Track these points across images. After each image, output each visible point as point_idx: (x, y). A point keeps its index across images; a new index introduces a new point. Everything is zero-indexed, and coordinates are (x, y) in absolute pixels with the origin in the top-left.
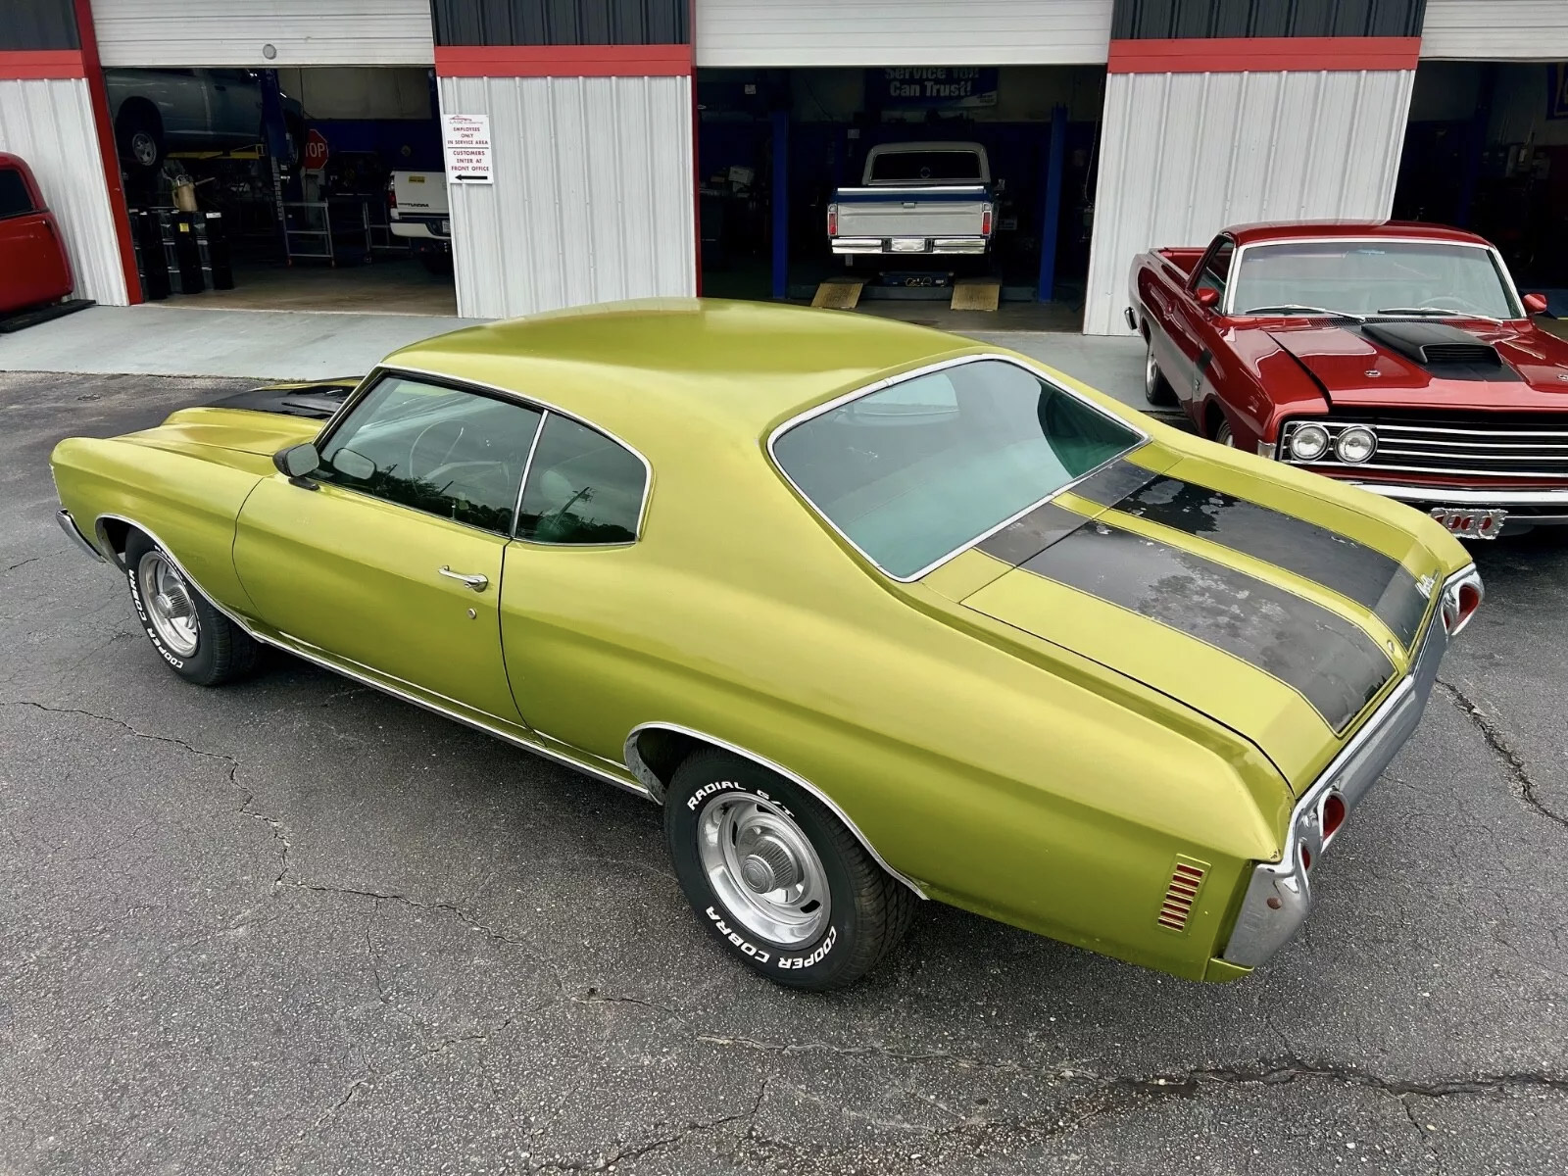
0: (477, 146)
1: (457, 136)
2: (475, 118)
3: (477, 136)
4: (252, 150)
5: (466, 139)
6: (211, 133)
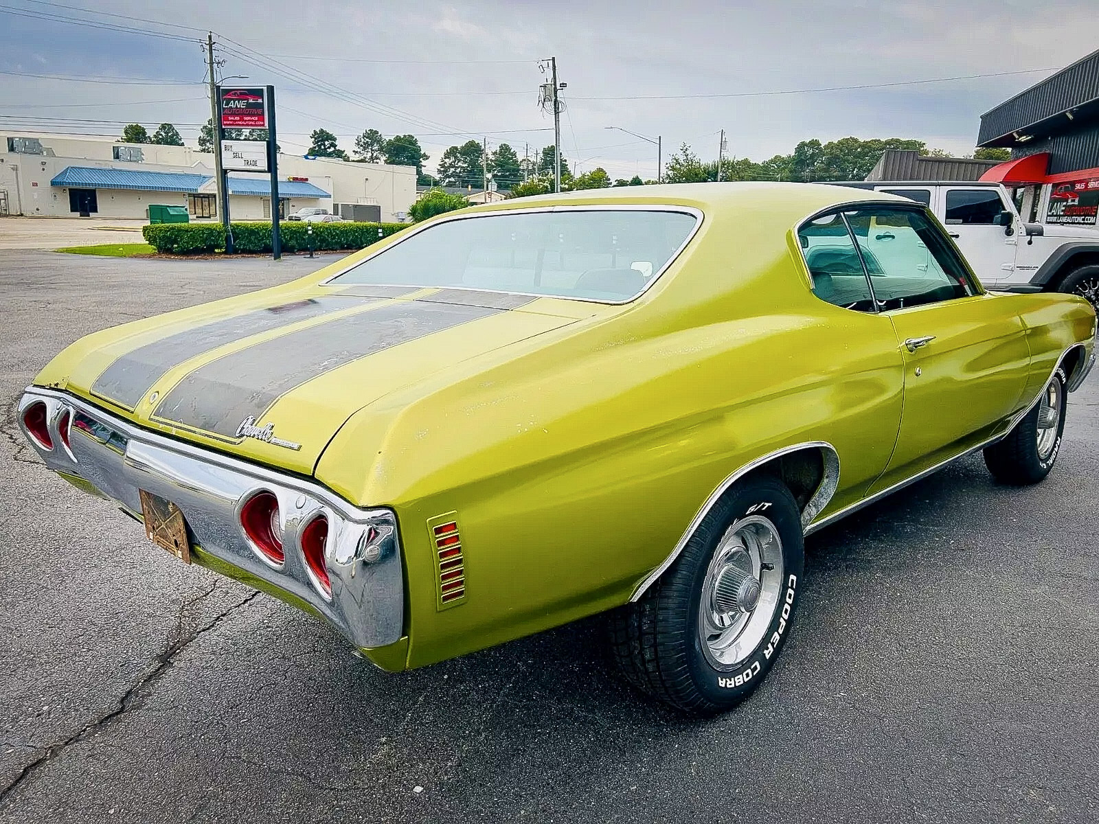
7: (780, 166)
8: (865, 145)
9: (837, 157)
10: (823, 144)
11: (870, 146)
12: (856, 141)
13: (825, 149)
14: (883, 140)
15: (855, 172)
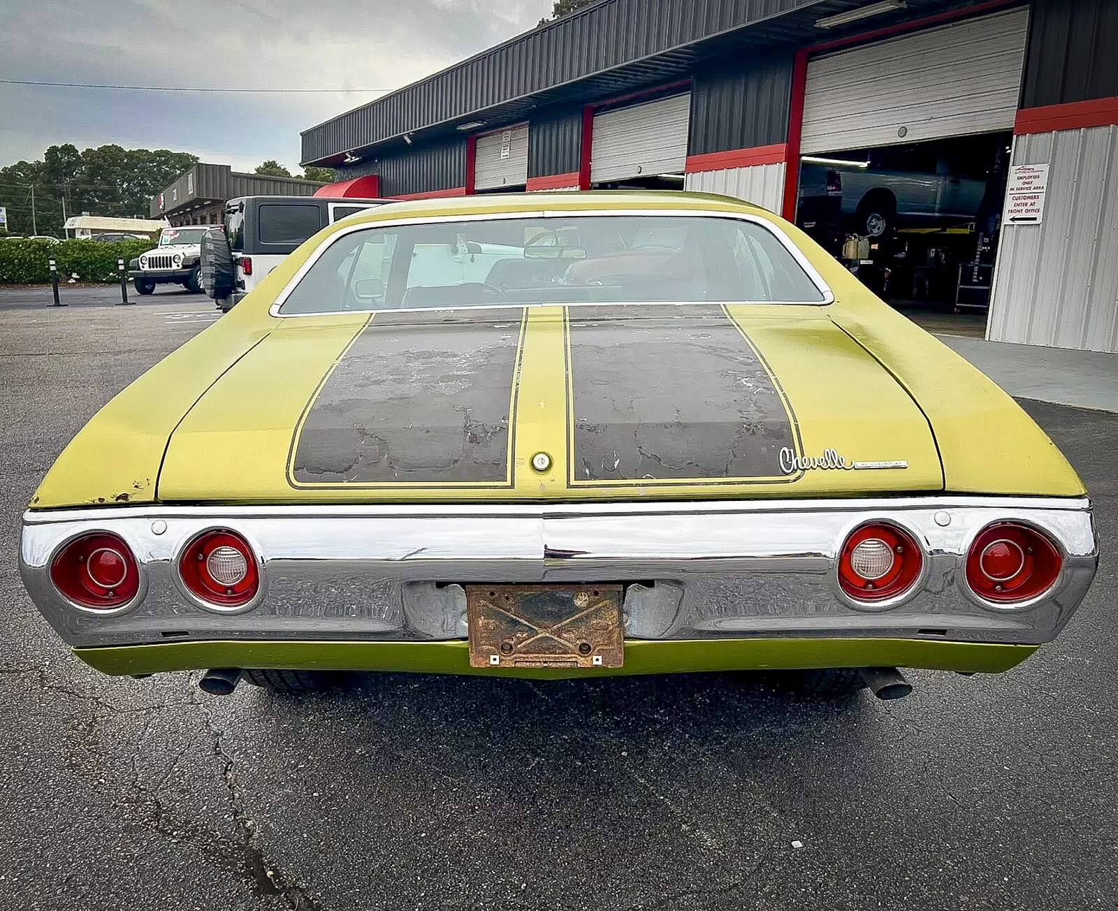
0: (1035, 191)
1: (1020, 184)
2: (1036, 167)
3: (1036, 183)
4: (966, 227)
5: (1026, 186)
6: (937, 214)
7: (28, 175)
8: (131, 155)
9: (100, 167)
10: (81, 150)
11: (137, 157)
12: (121, 150)
13: (83, 157)
14: (152, 150)
15: (124, 186)
